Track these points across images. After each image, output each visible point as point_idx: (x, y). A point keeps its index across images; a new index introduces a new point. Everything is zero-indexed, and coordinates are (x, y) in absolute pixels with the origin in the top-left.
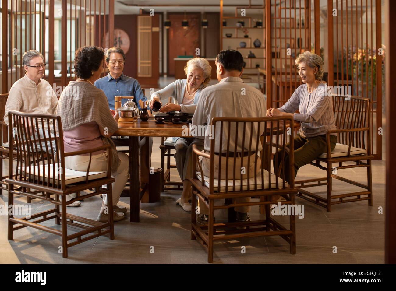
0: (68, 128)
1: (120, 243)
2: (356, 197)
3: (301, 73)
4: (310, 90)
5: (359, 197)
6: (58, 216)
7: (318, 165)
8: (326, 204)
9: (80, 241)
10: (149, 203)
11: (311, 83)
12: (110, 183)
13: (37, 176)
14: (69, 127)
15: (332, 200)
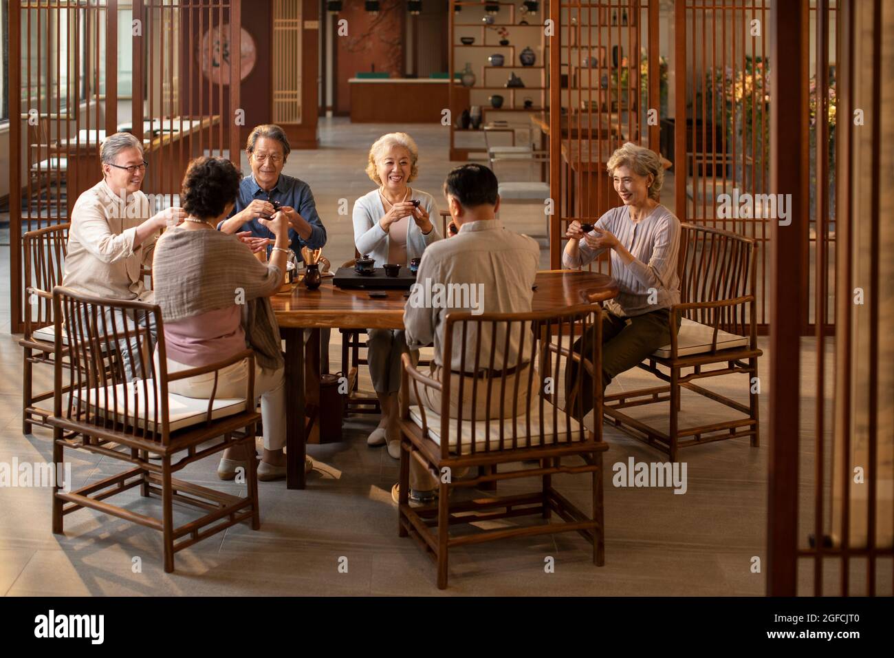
0: (170, 318)
1: (270, 538)
2: (727, 431)
3: (623, 186)
4: (636, 217)
5: (733, 431)
6: (146, 480)
7: (652, 369)
8: (668, 446)
9: (197, 538)
10: (321, 444)
11: (640, 206)
12: (251, 423)
13: (111, 412)
14: (174, 318)
15: (680, 440)
